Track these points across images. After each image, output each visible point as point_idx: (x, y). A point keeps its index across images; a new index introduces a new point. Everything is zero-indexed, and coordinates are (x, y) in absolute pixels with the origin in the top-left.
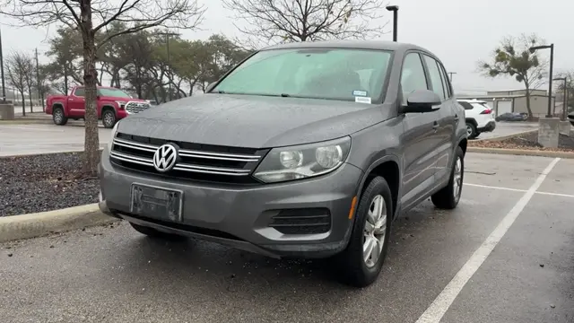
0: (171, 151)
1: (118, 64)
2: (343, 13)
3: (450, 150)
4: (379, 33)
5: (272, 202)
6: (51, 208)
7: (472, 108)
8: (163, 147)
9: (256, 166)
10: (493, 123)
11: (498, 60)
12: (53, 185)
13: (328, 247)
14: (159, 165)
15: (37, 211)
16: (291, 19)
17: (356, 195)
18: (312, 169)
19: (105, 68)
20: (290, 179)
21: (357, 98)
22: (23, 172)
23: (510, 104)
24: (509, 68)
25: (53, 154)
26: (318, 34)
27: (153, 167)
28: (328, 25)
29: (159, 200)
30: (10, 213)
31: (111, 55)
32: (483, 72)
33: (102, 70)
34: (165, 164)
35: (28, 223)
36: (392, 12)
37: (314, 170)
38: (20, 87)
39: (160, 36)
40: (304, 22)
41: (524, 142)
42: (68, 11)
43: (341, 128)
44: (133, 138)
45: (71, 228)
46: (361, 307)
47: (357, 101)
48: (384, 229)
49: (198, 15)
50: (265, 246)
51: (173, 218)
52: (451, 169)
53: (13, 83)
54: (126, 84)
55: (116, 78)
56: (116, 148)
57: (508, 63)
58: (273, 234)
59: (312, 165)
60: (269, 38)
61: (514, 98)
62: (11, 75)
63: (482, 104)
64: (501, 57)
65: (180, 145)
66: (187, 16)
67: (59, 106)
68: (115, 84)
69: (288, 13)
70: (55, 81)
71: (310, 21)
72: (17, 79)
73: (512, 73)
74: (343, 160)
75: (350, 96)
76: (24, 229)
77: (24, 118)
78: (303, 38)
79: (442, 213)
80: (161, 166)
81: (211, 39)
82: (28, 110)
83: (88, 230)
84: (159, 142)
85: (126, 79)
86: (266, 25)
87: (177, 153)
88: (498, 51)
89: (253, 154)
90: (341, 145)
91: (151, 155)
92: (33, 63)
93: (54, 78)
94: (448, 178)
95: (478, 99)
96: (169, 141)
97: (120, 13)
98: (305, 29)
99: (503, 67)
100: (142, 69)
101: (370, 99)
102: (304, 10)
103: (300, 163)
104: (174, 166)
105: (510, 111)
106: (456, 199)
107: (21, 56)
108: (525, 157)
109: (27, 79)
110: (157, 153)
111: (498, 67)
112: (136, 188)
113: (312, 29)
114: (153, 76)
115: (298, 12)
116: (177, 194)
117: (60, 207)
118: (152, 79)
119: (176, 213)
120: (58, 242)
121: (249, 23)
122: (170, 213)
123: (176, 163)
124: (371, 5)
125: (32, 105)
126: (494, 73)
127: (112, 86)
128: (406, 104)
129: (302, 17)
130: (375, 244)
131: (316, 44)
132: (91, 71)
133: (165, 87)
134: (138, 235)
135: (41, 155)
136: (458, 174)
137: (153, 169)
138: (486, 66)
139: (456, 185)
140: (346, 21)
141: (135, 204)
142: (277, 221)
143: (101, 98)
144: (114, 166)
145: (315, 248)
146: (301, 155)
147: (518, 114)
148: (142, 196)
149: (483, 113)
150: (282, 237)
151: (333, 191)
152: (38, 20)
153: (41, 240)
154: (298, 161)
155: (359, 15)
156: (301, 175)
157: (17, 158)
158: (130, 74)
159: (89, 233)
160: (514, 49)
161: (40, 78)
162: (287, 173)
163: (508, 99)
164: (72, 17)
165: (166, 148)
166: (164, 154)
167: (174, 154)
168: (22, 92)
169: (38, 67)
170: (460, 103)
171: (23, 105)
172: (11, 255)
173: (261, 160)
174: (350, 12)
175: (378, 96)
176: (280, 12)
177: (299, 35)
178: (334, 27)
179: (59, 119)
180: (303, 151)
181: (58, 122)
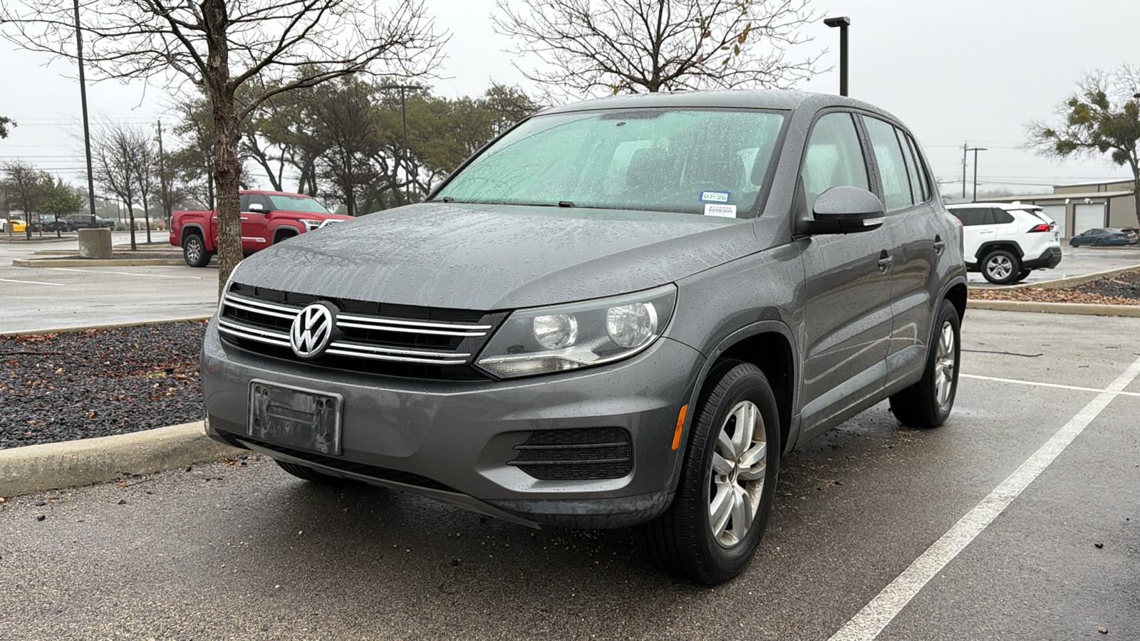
0: (322, 318)
1: (312, 149)
2: (731, 35)
3: (925, 310)
4: (808, 74)
5: (511, 417)
6: (131, 427)
7: (1010, 219)
8: (308, 309)
9: (480, 346)
10: (1057, 250)
11: (1073, 121)
12: (151, 382)
13: (628, 506)
14: (300, 343)
15: (105, 433)
16: (628, 50)
17: (685, 401)
18: (595, 351)
19: (287, 155)
20: (554, 371)
21: (707, 207)
22: (106, 358)
23: (1100, 210)
24: (1096, 136)
25: (166, 323)
26: (681, 78)
27: (290, 349)
28: (701, 60)
29: (297, 413)
30: (54, 438)
31: (299, 129)
32: (1043, 147)
33: (282, 159)
34: (311, 342)
35: (81, 457)
36: (838, 29)
37: (599, 352)
38: (127, 194)
39: (393, 91)
40: (655, 55)
41: (1124, 288)
42: (184, 49)
43: (660, 268)
44: (257, 293)
45: (166, 466)
46: (702, 627)
47: (707, 213)
48: (761, 469)
49: (433, 50)
50: (501, 504)
51: (324, 449)
52: (926, 347)
53: (113, 188)
54: (325, 186)
55: (308, 175)
56: (228, 312)
57: (1096, 126)
58: (516, 480)
59: (597, 344)
60: (585, 89)
61: (1108, 198)
62: (109, 173)
63: (1032, 211)
64: (1080, 115)
65: (342, 305)
66: (411, 52)
67: (196, 231)
68: (306, 186)
69: (623, 39)
70: (192, 184)
71: (666, 52)
72: (119, 180)
73: (1104, 147)
74: (660, 330)
75: (694, 204)
76: (73, 469)
77: (133, 255)
78: (653, 86)
79: (909, 437)
80: (304, 348)
81: (489, 93)
82: (141, 238)
83: (197, 471)
84: (301, 300)
85: (326, 175)
86: (579, 64)
87: (334, 320)
88: (1073, 103)
89: (475, 322)
90: (654, 301)
91: (285, 325)
92: (153, 148)
93: (192, 176)
94: (921, 366)
95: (1023, 201)
96: (321, 299)
97: (280, 49)
98: (657, 70)
99: (1084, 134)
100: (358, 155)
101: (734, 208)
102: (654, 33)
103: (572, 340)
104: (328, 346)
105: (1100, 225)
106: (943, 408)
107: (128, 136)
108: (1116, 319)
109: (139, 179)
110: (297, 321)
111: (1075, 135)
112: (257, 389)
113: (671, 69)
114: (378, 167)
115: (641, 34)
116: (331, 401)
117: (150, 426)
118: (376, 174)
119: (329, 438)
120: (133, 494)
121: (544, 61)
122: (319, 438)
123: (331, 340)
124: (789, 18)
125: (149, 229)
126: (1065, 147)
127: (301, 191)
128: (811, 218)
129: (650, 46)
130: (738, 499)
131: (678, 97)
132: (228, 162)
133: (404, 189)
134: (290, 480)
135: (145, 325)
136: (946, 357)
137: (288, 352)
138: (1049, 133)
139: (941, 379)
140: (737, 51)
141: (256, 421)
142: (524, 454)
143: (274, 214)
144: (226, 348)
145: (603, 508)
146: (573, 324)
147: (1118, 231)
148: (269, 406)
149: (1035, 230)
150: (534, 486)
151: (642, 394)
152: (127, 67)
153: (105, 490)
154: (568, 335)
155: (764, 38)
156: (572, 363)
157: (99, 330)
158: (335, 167)
159: (198, 477)
160: (1108, 98)
161: (167, 177)
162: (544, 360)
163: (1096, 201)
164: (192, 60)
165: (314, 311)
166: (309, 323)
167: (328, 323)
168: (130, 205)
169: (163, 156)
170: (950, 211)
171: (133, 229)
172: (42, 518)
173: (491, 334)
174: (746, 33)
175: (752, 202)
176: (605, 37)
177: (644, 82)
178: (714, 64)
179: (194, 255)
180: (578, 316)
181: (193, 261)
